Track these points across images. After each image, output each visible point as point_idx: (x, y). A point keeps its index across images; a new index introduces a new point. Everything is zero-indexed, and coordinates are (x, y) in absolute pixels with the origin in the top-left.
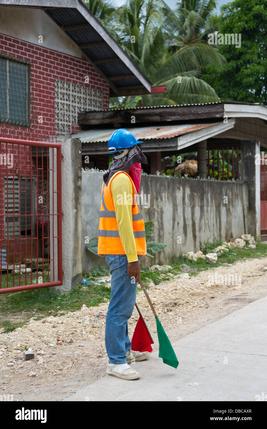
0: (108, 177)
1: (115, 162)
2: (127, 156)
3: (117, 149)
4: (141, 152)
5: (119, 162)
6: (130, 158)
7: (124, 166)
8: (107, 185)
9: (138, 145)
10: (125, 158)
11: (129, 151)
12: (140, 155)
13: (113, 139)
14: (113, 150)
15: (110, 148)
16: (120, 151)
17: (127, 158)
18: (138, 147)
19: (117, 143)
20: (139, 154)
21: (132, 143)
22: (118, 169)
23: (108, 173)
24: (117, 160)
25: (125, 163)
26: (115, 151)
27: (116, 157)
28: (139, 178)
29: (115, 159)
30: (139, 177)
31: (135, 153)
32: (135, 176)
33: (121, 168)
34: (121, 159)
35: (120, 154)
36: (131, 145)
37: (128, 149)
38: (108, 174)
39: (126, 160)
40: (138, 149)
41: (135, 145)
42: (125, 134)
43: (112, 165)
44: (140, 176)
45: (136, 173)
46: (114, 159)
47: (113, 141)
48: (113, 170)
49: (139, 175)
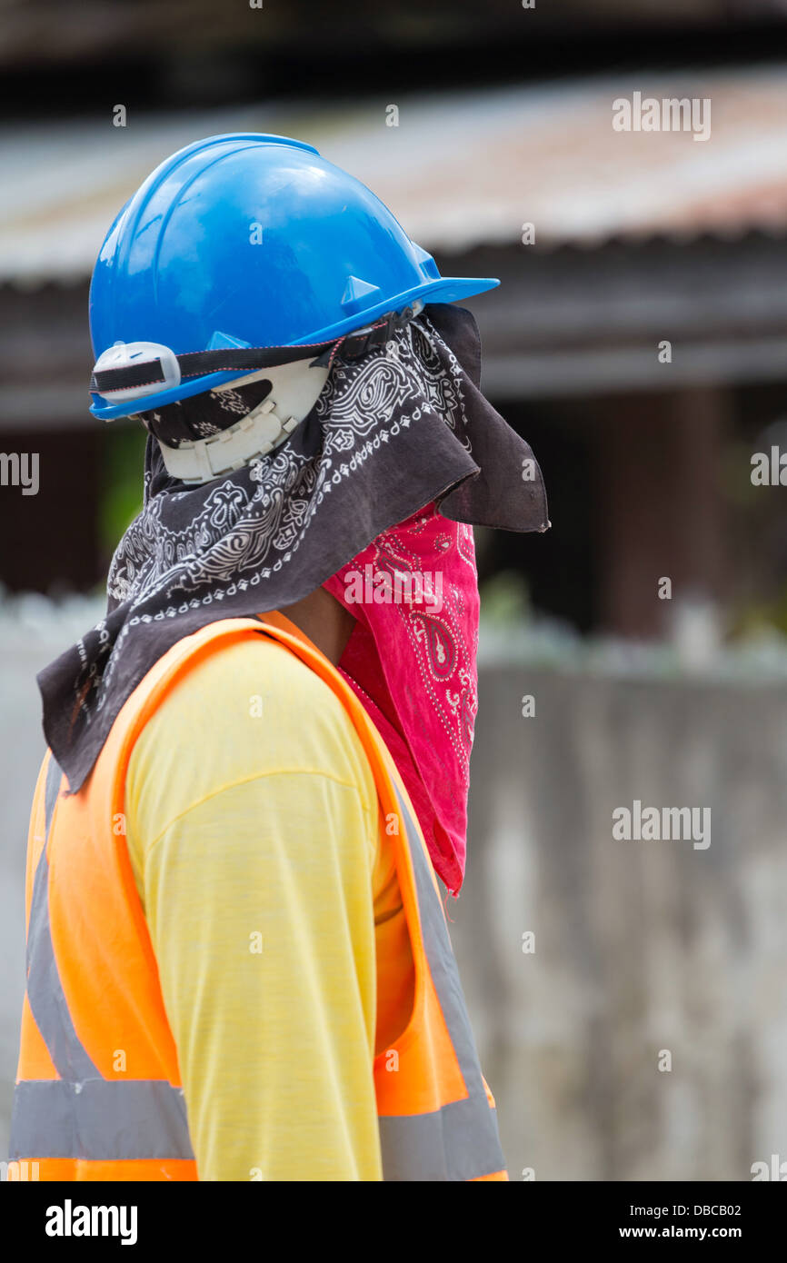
0: (92, 700)
1: (175, 518)
2: (310, 435)
3: (190, 365)
4: (470, 399)
5: (217, 506)
6: (345, 457)
7: (275, 555)
8: (82, 788)
9: (438, 315)
10: (286, 460)
11: (334, 385)
12: (461, 431)
13: (140, 259)
14: (151, 372)
15: (117, 357)
16: (227, 387)
17: (313, 466)
18: (433, 338)
19: (192, 298)
20: (446, 421)
21: (361, 288)
22: (203, 590)
23: (92, 641)
24: (199, 491)
25: (279, 517)
26: (172, 383)
27: (185, 462)
28: (454, 702)
29: (177, 485)
30: (455, 686)
31: (408, 408)
32: (411, 672)
33: (236, 577)
34: (242, 477)
35: (227, 420)
36: (351, 309)
37: (317, 354)
38: (98, 652)
39: (299, 490)
40: (435, 363)
41: (401, 314)
42: (284, 197)
43: (138, 558)
44: (469, 677)
45: (418, 635)
46: (165, 483)
47: (148, 275)
48: (154, 606)
49: (458, 657)
